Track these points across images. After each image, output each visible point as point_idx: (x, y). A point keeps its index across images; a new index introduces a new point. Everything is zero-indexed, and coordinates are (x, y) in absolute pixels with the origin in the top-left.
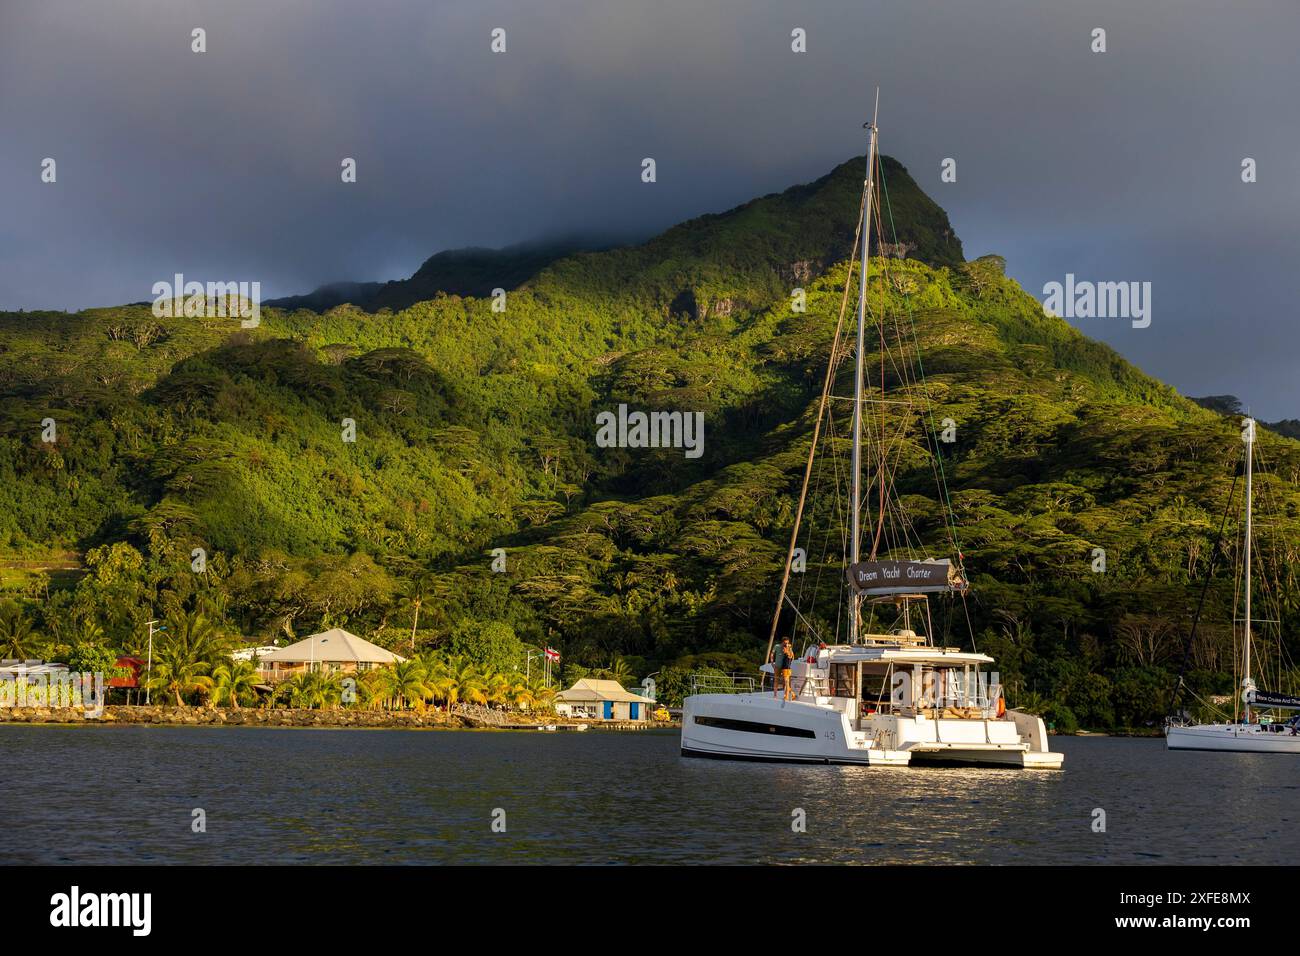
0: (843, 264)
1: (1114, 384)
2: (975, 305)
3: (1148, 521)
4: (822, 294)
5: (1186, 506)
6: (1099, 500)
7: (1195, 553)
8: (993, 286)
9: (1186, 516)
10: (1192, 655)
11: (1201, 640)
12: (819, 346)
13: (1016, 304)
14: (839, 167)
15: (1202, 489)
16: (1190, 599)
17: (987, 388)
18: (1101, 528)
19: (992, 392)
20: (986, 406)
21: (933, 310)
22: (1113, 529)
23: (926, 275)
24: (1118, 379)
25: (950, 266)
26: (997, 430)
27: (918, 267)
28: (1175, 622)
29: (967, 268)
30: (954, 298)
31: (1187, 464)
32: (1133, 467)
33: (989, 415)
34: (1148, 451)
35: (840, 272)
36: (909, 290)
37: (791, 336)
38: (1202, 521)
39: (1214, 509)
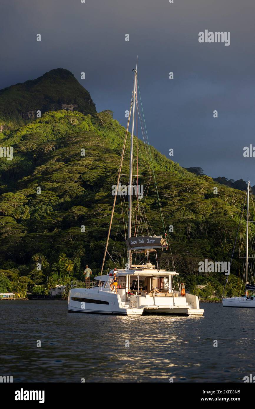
0: (49, 113)
1: (156, 162)
2: (101, 130)
3: (171, 216)
4: (40, 124)
5: (186, 211)
6: (152, 208)
7: (189, 229)
8: (108, 123)
9: (186, 215)
10: (188, 269)
11: (192, 263)
12: (39, 145)
13: (117, 130)
14: (47, 73)
15: (191, 204)
16: (188, 248)
17: (107, 163)
18: (153, 219)
19: (109, 165)
20: (107, 170)
21: (85, 132)
22: (158, 220)
23: (82, 117)
24: (157, 160)
25: (91, 114)
26: (111, 180)
27: (79, 114)
28: (182, 256)
29: (98, 115)
30: (93, 127)
31: (186, 194)
32: (165, 195)
33: (108, 174)
34: (171, 189)
35: (47, 116)
36: (75, 123)
37: (28, 141)
38: (192, 216)
39: (196, 212)
